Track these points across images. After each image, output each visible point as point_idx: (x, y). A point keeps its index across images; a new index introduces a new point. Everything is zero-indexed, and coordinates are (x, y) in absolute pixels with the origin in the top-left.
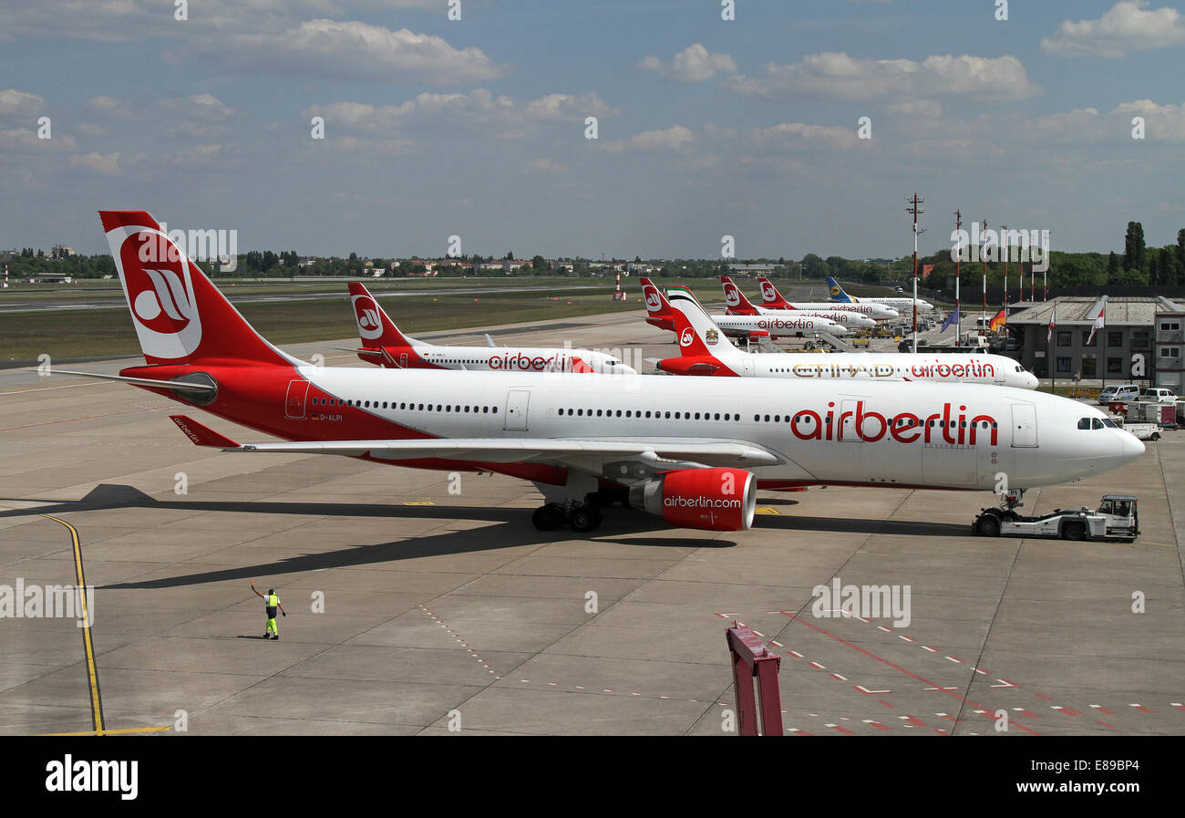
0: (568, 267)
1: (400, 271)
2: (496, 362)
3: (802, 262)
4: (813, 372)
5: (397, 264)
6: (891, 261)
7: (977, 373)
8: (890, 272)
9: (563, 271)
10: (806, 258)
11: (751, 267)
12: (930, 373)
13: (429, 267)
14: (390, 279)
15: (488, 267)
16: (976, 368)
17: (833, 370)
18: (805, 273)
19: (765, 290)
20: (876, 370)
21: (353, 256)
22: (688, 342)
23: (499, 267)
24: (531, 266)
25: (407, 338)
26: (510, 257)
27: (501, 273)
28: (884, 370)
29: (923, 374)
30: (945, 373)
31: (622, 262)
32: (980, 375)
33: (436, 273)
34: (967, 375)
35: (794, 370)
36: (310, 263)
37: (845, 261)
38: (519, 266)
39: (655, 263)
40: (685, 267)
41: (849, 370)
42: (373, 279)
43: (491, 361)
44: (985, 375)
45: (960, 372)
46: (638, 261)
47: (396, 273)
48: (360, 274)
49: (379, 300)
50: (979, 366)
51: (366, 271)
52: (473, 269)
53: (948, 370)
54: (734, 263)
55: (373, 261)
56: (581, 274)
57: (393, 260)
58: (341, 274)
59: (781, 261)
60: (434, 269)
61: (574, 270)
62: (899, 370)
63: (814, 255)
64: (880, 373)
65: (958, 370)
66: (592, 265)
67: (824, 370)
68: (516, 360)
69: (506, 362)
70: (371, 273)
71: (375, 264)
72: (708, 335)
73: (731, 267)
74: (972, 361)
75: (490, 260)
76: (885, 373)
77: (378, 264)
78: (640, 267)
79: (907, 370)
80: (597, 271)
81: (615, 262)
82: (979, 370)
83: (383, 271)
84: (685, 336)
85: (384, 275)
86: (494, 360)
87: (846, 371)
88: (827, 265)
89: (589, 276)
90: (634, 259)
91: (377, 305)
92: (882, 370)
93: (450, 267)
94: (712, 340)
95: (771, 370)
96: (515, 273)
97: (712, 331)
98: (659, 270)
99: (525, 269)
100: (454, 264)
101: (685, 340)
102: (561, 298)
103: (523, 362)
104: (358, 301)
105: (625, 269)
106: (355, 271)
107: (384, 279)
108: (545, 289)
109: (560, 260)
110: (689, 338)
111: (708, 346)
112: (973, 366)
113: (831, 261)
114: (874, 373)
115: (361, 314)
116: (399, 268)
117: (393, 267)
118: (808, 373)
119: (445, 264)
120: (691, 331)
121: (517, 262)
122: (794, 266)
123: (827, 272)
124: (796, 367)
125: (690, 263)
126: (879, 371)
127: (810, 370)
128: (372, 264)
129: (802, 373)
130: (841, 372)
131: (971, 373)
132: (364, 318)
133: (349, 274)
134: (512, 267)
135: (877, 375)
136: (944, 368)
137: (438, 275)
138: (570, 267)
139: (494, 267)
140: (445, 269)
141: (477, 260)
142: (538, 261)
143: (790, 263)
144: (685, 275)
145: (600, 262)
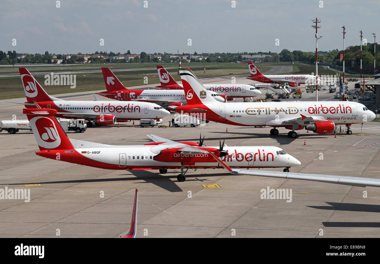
0: (159, 58)
1: (71, 61)
2: (97, 109)
3: (280, 54)
4: (256, 112)
5: (70, 57)
6: (327, 52)
7: (343, 111)
8: (324, 58)
9: (156, 60)
10: (282, 52)
11: (254, 56)
12: (318, 112)
13: (86, 59)
14: (66, 65)
15: (117, 58)
16: (342, 109)
17: (266, 111)
18: (281, 60)
19: (251, 69)
20: (289, 110)
21: (47, 53)
22: (190, 97)
23: (123, 58)
24: (140, 57)
25: (51, 97)
26: (129, 53)
27: (124, 61)
28: (294, 111)
29: (314, 113)
30: (325, 111)
31: (187, 54)
32: (344, 113)
33: (90, 61)
34: (337, 113)
35: (246, 111)
36: (23, 57)
37: (302, 53)
38: (133, 58)
39: (204, 55)
40: (220, 57)
41: (275, 111)
42: (57, 65)
43: (94, 109)
44: (347, 112)
45: (334, 111)
46: (196, 54)
47: (69, 62)
48: (49, 62)
49: (35, 77)
50: (344, 107)
51: (53, 61)
52: (109, 59)
53: (327, 110)
54: (245, 54)
55: (57, 56)
56: (165, 62)
57: (68, 55)
58: (39, 62)
59: (270, 53)
60: (89, 59)
61: (162, 59)
62: (301, 110)
63: (287, 50)
64: (291, 112)
65: (333, 110)
66: (171, 57)
67: (262, 111)
68: (108, 107)
69: (102, 109)
70: (55, 62)
71: (58, 57)
72: (201, 93)
73: (243, 56)
74: (340, 105)
75: (119, 54)
76: (294, 112)
77: (59, 57)
78: (196, 57)
79: (306, 110)
80: (174, 59)
81: (184, 55)
82: (344, 110)
83: (62, 61)
84: (189, 94)
85: (63, 63)
86: (96, 108)
87: (274, 111)
88: (293, 55)
89: (169, 62)
90: (193, 53)
91: (34, 79)
92: (292, 111)
93: (97, 58)
94: (203, 96)
95: (234, 112)
96: (131, 61)
97: (203, 91)
98: (206, 58)
99: (136, 59)
100: (99, 57)
101: (189, 96)
102: (151, 74)
103: (111, 109)
104: (24, 78)
105: (188, 58)
106: (47, 61)
107: (62, 65)
108: (144, 69)
109: (155, 54)
110: (191, 95)
111: (201, 99)
112: (341, 108)
113: (295, 53)
114: (288, 112)
115: (26, 85)
116: (71, 59)
117: (67, 59)
118: (253, 113)
119: (94, 57)
120: (192, 92)
121: (133, 55)
122: (275, 55)
123: (293, 59)
124: (247, 109)
125: (223, 55)
126: (291, 111)
127: (255, 111)
128: (56, 57)
129: (250, 113)
130: (271, 112)
131: (339, 111)
132: (27, 87)
133: (44, 63)
134: (130, 58)
135: (290, 113)
136: (325, 109)
137: (91, 63)
138: (160, 58)
139: (120, 58)
140: (94, 59)
141: (112, 54)
142: (143, 55)
143: (273, 54)
144: (219, 61)
145: (176, 55)
